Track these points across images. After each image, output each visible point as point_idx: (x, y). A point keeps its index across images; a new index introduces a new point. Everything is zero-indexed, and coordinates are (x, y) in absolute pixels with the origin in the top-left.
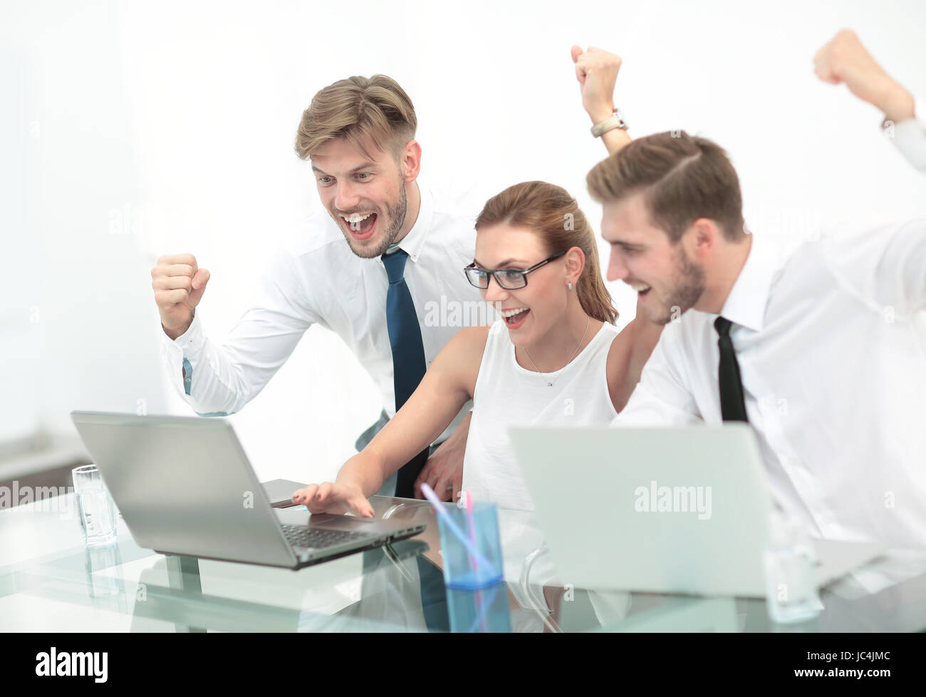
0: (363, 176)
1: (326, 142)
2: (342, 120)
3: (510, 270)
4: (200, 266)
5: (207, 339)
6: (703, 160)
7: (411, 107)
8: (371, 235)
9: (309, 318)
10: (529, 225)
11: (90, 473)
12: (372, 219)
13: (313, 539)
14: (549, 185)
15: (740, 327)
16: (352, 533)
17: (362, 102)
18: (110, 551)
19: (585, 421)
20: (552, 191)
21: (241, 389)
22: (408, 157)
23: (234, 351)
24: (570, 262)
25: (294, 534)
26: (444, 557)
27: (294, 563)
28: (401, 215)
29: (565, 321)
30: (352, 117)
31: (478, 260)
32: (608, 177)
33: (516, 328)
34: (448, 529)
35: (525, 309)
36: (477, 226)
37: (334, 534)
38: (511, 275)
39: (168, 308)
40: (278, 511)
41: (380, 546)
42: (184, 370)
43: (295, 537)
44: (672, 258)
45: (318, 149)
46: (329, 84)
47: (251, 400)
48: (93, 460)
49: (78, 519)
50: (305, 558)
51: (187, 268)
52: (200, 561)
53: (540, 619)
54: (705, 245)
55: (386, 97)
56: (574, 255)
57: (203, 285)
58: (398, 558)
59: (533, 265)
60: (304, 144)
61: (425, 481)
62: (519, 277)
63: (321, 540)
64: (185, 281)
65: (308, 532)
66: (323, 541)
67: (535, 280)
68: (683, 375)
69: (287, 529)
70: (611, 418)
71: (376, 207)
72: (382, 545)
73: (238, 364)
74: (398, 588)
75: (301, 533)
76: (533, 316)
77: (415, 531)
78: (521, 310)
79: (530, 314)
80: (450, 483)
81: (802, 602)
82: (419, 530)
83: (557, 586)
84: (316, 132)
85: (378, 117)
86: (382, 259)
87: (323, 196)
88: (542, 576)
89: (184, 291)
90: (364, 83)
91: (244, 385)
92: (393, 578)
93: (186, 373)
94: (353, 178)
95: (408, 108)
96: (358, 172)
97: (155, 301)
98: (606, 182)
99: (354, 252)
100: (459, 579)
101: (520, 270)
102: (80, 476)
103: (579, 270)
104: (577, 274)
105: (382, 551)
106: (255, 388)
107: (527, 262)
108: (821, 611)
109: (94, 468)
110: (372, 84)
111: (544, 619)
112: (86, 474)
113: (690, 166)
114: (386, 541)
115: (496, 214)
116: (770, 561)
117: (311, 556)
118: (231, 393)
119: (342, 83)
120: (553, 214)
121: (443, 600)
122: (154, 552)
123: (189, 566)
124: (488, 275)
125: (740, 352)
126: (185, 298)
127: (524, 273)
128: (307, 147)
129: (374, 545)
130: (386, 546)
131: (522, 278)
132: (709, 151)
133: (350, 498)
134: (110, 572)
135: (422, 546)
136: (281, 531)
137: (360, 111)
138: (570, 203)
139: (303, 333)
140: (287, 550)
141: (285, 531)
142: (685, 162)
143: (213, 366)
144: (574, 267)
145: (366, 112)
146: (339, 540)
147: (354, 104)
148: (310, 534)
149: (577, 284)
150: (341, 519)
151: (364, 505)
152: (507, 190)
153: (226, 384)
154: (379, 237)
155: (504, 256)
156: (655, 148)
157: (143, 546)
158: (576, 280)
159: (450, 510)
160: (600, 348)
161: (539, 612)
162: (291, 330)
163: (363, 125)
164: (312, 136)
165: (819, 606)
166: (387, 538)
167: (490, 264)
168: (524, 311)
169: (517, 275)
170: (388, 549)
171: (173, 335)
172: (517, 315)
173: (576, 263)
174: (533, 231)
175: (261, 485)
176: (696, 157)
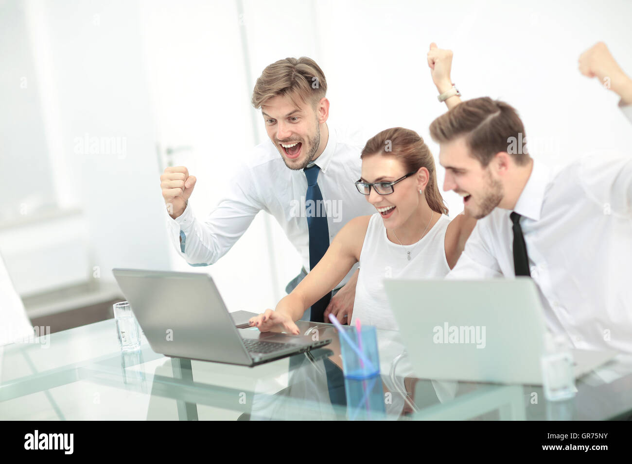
0: (294, 119)
1: (271, 97)
2: (281, 85)
3: (383, 183)
4: (191, 174)
5: (195, 219)
6: (502, 116)
7: (324, 77)
8: (298, 156)
9: (258, 207)
10: (393, 154)
11: (124, 307)
12: (299, 145)
13: (262, 348)
14: (405, 129)
15: (526, 218)
16: (286, 344)
17: (293, 73)
18: (137, 355)
19: (431, 275)
20: (407, 133)
21: (216, 249)
22: (321, 108)
23: (212, 226)
24: (420, 176)
25: (251, 344)
26: (342, 360)
27: (251, 363)
28: (317, 143)
29: (418, 212)
30: (287, 83)
31: (364, 177)
32: (443, 127)
33: (387, 218)
34: (345, 341)
35: (393, 207)
36: (362, 157)
37: (275, 345)
38: (384, 185)
39: (169, 200)
40: (240, 330)
41: (303, 353)
42: (180, 237)
43: (251, 347)
44: (483, 177)
45: (266, 102)
46: (273, 62)
47: (222, 256)
48: (126, 299)
49: (117, 335)
50: (257, 360)
51: (182, 175)
52: (192, 362)
53: (402, 398)
54: (503, 168)
55: (309, 71)
56: (422, 172)
57: (192, 186)
58: (314, 360)
59: (397, 179)
60: (258, 99)
61: (331, 312)
62: (389, 187)
63: (267, 348)
64: (180, 183)
65: (259, 343)
66: (268, 349)
67: (398, 188)
68: (490, 246)
69: (246, 342)
70: (447, 273)
71: (301, 139)
72: (305, 351)
73: (215, 234)
74: (313, 380)
75: (255, 344)
76: (398, 211)
77: (325, 343)
78: (391, 208)
79: (395, 210)
80: (346, 313)
81: (565, 388)
82: (327, 343)
83: (414, 377)
84: (265, 91)
85: (303, 83)
86: (304, 170)
87: (269, 131)
88: (404, 371)
89: (179, 190)
90: (295, 62)
91: (218, 247)
92: (310, 373)
93: (182, 239)
94: (287, 120)
95: (322, 78)
96: (291, 115)
97: (162, 195)
98: (442, 131)
99: (287, 166)
100: (353, 373)
101: (390, 183)
102: (118, 308)
103: (426, 181)
104: (425, 184)
105: (305, 356)
106: (224, 249)
107: (393, 178)
108: (577, 393)
109: (127, 303)
110: (300, 63)
111: (405, 398)
112: (122, 307)
113: (494, 120)
114: (307, 349)
115: (373, 149)
116: (545, 361)
117: (261, 358)
118: (210, 252)
119: (281, 62)
120: (408, 147)
121: (343, 386)
122: (163, 356)
123: (185, 364)
124: (370, 186)
125: (526, 234)
126: (180, 194)
127: (392, 184)
128: (259, 101)
129: (300, 352)
130: (307, 352)
131: (391, 188)
132: (506, 110)
133: (285, 322)
134: (137, 368)
135: (329, 352)
136: (242, 343)
137: (292, 79)
138: (418, 140)
139: (255, 216)
140: (246, 354)
141: (245, 343)
142: (490, 118)
143: (198, 235)
144: (423, 180)
145: (296, 79)
146: (278, 348)
147: (289, 75)
148: (260, 345)
149: (425, 190)
150: (279, 336)
151: (293, 327)
152: (379, 134)
153: (207, 247)
154: (303, 156)
155: (379, 175)
156: (471, 109)
157: (157, 352)
158: (424, 188)
159: (346, 330)
160: (440, 230)
161: (402, 394)
162: (247, 214)
163: (294, 87)
164: (262, 94)
165: (574, 390)
166: (308, 348)
167: (371, 180)
168: (393, 208)
169: (387, 185)
170: (308, 354)
171: (174, 217)
172: (388, 211)
173: (424, 177)
174: (397, 158)
175: (230, 314)
176: (497, 114)
